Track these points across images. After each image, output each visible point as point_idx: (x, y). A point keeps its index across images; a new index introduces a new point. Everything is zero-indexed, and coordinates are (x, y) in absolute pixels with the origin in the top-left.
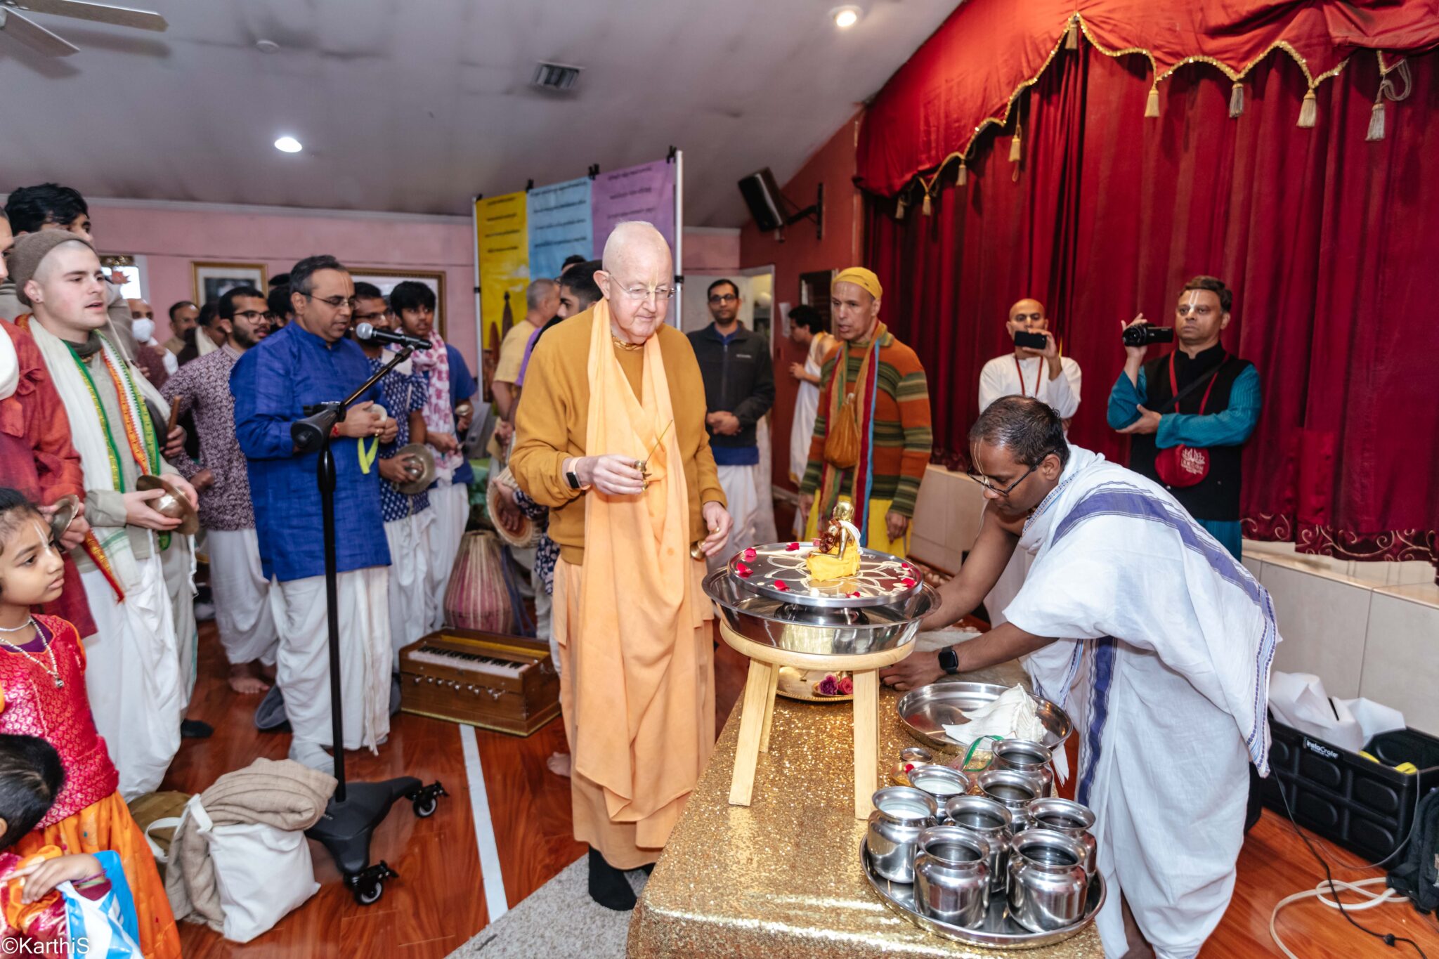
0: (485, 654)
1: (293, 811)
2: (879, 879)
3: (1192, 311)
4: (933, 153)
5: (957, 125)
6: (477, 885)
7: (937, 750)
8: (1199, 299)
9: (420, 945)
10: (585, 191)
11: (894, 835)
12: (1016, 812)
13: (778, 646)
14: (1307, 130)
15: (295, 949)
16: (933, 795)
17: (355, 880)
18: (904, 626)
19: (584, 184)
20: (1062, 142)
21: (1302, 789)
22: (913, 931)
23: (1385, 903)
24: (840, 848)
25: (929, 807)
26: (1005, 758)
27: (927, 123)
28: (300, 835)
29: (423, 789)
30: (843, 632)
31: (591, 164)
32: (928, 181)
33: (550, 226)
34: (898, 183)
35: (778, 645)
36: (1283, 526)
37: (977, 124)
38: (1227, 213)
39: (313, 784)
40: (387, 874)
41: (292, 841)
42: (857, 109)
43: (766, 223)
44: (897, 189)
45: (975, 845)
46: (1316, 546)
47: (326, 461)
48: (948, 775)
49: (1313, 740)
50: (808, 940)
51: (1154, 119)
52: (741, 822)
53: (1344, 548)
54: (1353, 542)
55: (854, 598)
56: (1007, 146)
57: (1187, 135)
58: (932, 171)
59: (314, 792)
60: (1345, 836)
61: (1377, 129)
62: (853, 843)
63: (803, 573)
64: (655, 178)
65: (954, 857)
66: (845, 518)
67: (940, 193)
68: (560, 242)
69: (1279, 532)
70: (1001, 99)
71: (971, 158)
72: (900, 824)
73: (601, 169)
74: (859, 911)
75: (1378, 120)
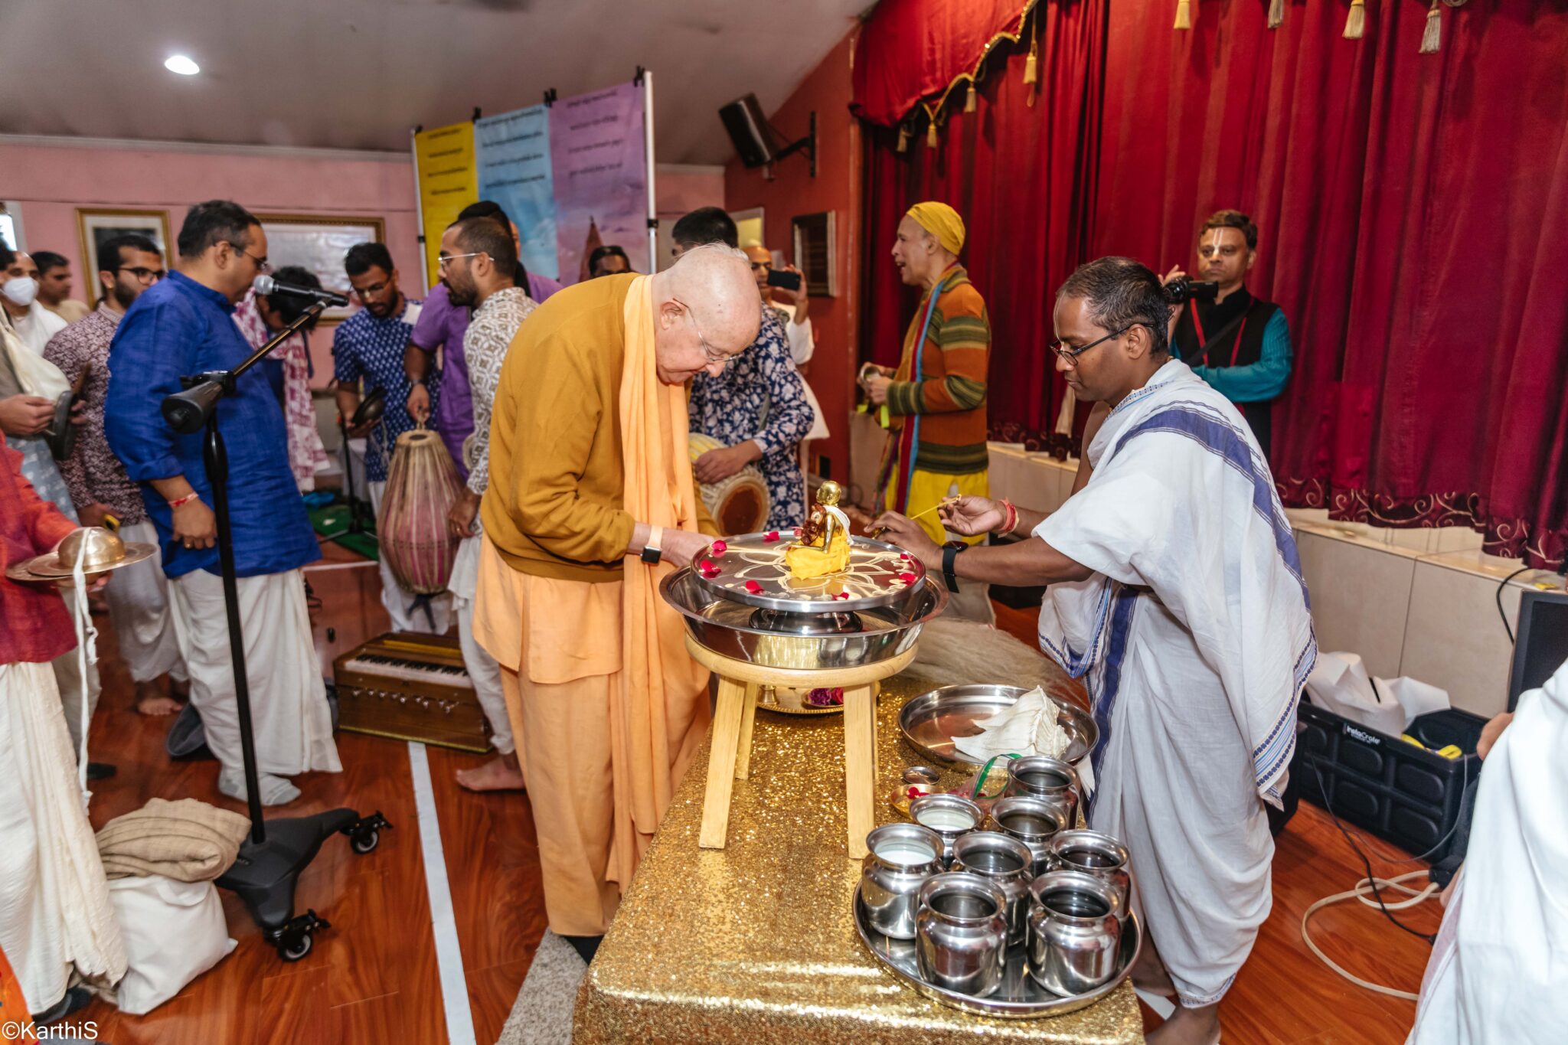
0: (435, 661)
1: (193, 859)
2: (874, 935)
3: (1216, 252)
4: (938, 74)
5: (964, 41)
6: (425, 931)
7: (945, 768)
8: (1224, 239)
9: (356, 1006)
10: (541, 121)
11: (893, 884)
12: (1036, 849)
13: (754, 662)
14: (1354, 41)
15: (206, 1019)
16: (940, 833)
17: (277, 934)
18: (902, 631)
19: (540, 112)
20: (1083, 60)
21: (1340, 778)
22: (916, 1001)
23: (1428, 899)
24: (830, 897)
25: (934, 847)
26: (1022, 779)
27: (932, 40)
28: (207, 885)
29: (361, 822)
30: (829, 641)
31: (547, 89)
32: (933, 108)
33: (502, 163)
34: (900, 110)
35: (753, 660)
36: (1316, 491)
37: (987, 40)
38: (1261, 141)
39: (220, 827)
40: (316, 925)
41: (196, 893)
42: (852, 25)
43: (752, 158)
44: (899, 116)
45: (989, 894)
46: (1351, 513)
47: (214, 444)
48: (957, 805)
49: (1354, 725)
50: (790, 1019)
51: (1183, 31)
52: (714, 870)
53: (1380, 515)
54: (1389, 507)
55: (841, 600)
56: (1021, 66)
57: (1219, 51)
58: (937, 95)
59: (221, 836)
60: (1386, 828)
61: (1432, 40)
62: (846, 890)
63: (782, 570)
64: (622, 105)
65: (963, 910)
66: (831, 502)
67: (946, 122)
68: (515, 182)
69: (1311, 497)
70: (1014, 10)
71: (980, 80)
72: (899, 872)
73: (559, 94)
74: (852, 979)
75: (1433, 29)
